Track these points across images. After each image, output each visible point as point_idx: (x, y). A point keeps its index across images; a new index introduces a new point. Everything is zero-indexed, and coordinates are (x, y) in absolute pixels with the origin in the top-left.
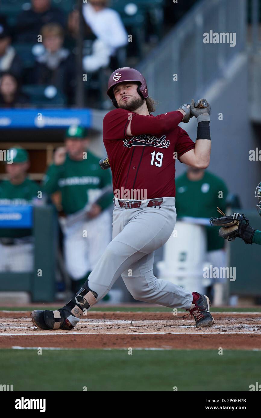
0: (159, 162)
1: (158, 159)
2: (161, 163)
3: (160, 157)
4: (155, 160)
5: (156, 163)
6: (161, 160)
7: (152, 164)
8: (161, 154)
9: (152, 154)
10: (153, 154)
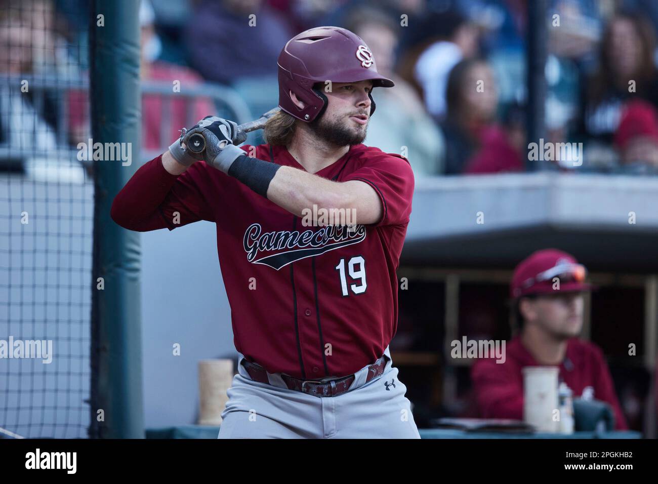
0: (358, 282)
1: (355, 275)
2: (364, 281)
3: (357, 268)
4: (351, 281)
5: (354, 287)
6: (362, 274)
7: (345, 292)
8: (360, 260)
9: (337, 268)
10: (341, 266)
